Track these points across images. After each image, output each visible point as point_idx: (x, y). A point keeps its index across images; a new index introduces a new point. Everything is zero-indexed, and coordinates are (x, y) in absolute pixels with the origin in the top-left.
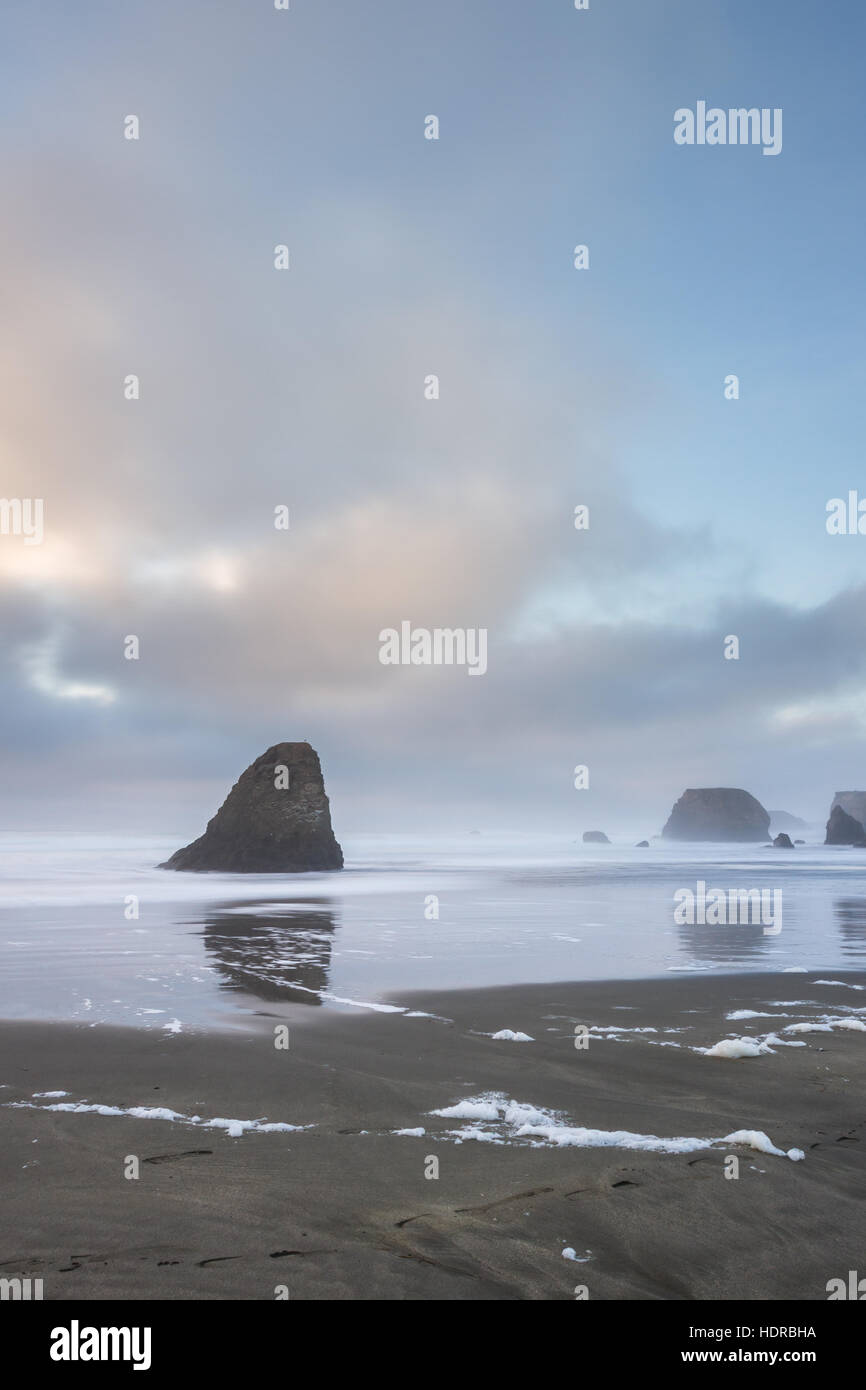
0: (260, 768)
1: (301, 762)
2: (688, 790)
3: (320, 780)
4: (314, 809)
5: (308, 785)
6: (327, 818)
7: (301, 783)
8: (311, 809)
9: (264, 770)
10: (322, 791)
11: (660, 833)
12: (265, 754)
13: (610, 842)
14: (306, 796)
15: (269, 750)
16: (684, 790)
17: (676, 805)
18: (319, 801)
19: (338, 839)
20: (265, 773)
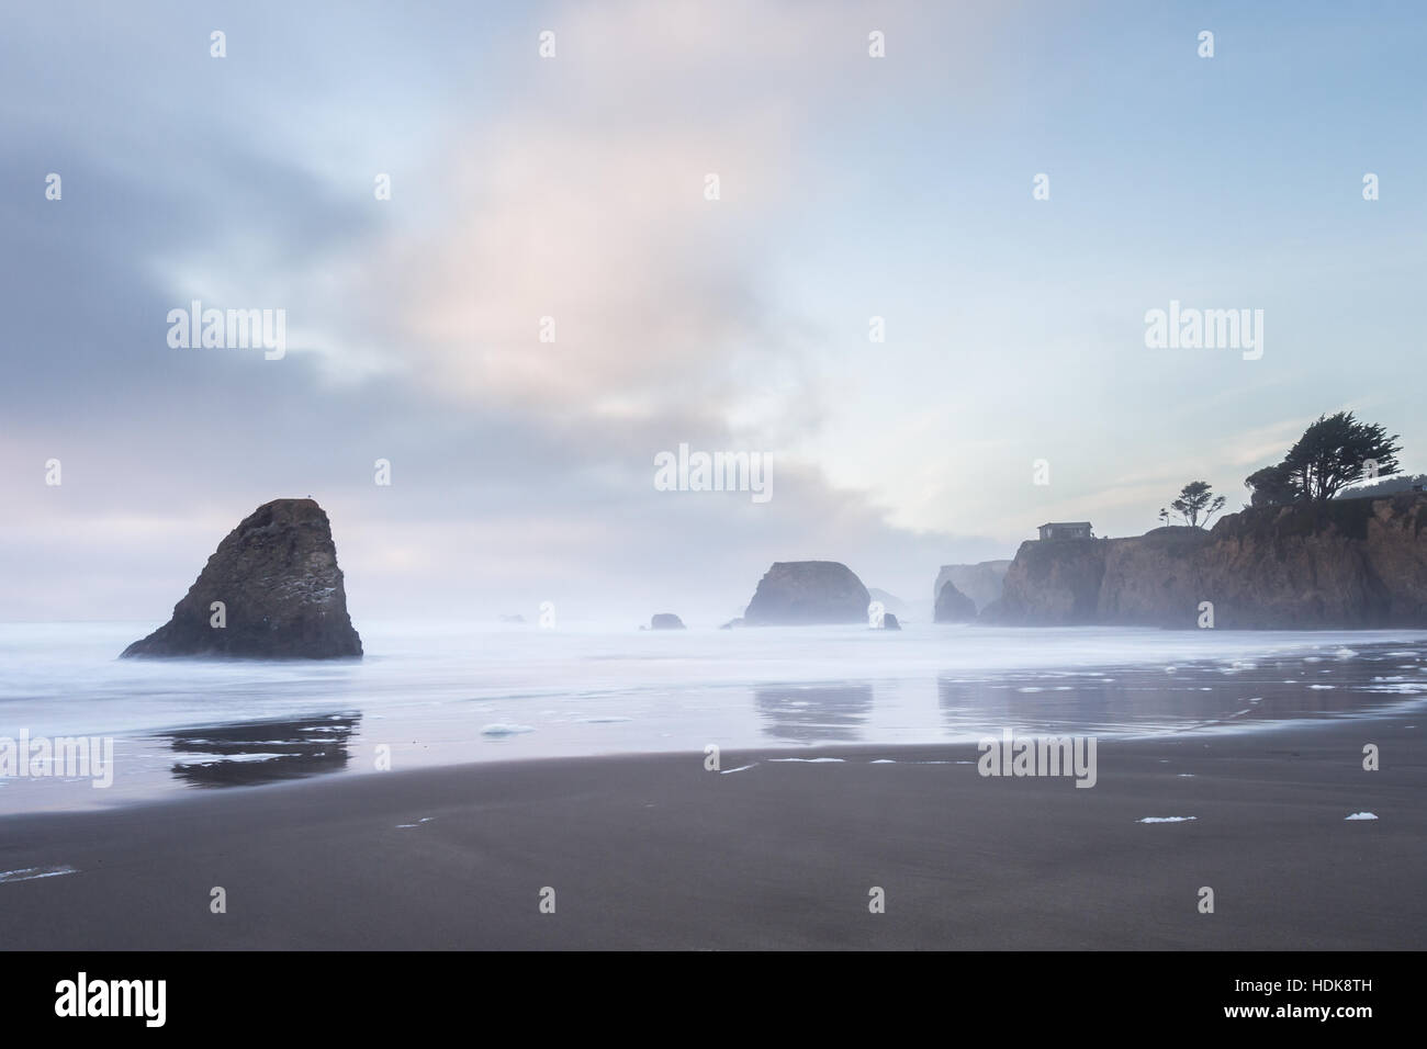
0: (248, 533)
1: (304, 524)
2: (776, 563)
3: (330, 548)
4: (323, 586)
5: (314, 554)
6: (340, 598)
7: (306, 552)
8: (319, 586)
9: (253, 535)
10: (334, 564)
11: (742, 616)
12: (254, 515)
13: (683, 627)
14: (312, 569)
15: (260, 509)
16: (771, 564)
17: (761, 582)
18: (331, 574)
19: (356, 625)
20: (254, 540)
